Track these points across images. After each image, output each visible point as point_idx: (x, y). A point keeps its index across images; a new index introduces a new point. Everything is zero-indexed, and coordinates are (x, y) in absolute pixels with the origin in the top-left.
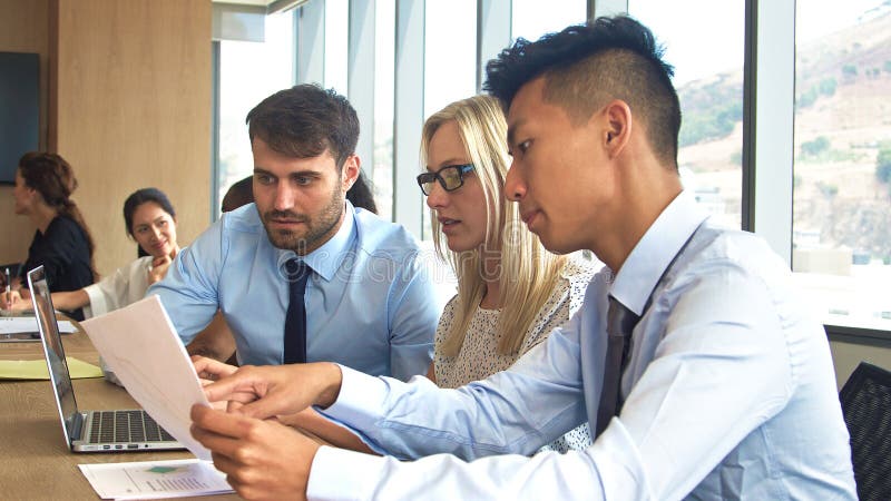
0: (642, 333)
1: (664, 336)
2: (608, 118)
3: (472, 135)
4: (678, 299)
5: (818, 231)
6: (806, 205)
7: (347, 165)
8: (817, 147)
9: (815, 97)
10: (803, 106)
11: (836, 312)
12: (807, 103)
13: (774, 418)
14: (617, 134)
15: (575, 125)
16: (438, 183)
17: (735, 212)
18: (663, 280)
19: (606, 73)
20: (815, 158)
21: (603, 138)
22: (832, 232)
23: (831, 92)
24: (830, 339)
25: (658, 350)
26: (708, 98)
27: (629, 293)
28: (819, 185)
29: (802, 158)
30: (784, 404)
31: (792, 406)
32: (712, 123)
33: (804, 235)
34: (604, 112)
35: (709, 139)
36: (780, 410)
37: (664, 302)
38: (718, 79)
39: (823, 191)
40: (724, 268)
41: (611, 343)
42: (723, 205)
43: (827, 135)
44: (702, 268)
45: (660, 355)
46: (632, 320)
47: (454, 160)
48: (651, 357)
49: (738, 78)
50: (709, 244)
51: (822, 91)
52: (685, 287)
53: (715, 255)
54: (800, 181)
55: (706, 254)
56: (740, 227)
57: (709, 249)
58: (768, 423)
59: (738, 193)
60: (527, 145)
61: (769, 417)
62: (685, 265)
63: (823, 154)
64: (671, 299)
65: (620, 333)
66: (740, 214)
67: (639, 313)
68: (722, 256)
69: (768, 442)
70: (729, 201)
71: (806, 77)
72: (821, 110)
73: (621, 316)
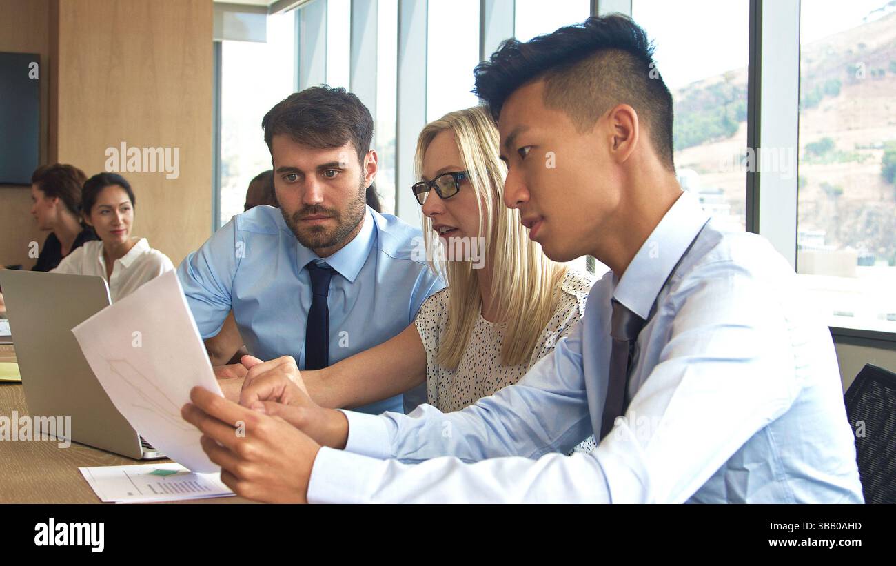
0: (648, 337)
1: (670, 339)
2: (614, 122)
3: (468, 144)
4: (684, 303)
5: (823, 233)
6: (810, 207)
7: (367, 160)
8: (822, 148)
9: (820, 98)
10: (807, 107)
11: (840, 314)
12: (811, 104)
13: (777, 420)
14: (624, 139)
15: (581, 130)
16: (433, 191)
17: (740, 213)
18: (668, 283)
19: (608, 77)
20: (819, 159)
21: (610, 143)
22: (837, 233)
23: (836, 93)
24: (835, 341)
25: (664, 353)
26: (713, 99)
27: (635, 297)
28: (824, 187)
29: (807, 159)
30: (788, 407)
31: (797, 406)
32: (717, 123)
33: (810, 236)
34: (610, 115)
35: (713, 139)
36: (784, 411)
37: (669, 305)
38: (723, 80)
39: (828, 192)
40: (730, 271)
41: (617, 347)
42: (729, 206)
43: (832, 135)
44: (708, 271)
45: (666, 358)
46: (638, 324)
47: (449, 167)
48: (657, 360)
49: (743, 79)
50: (715, 246)
51: (827, 92)
52: (691, 290)
53: (720, 258)
54: (805, 183)
55: (711, 257)
56: (744, 228)
57: (714, 251)
58: (772, 425)
59: (742, 195)
60: (527, 150)
61: (773, 419)
62: (690, 268)
63: (828, 155)
64: (676, 302)
65: (624, 336)
66: (744, 216)
67: (645, 317)
68: (727, 259)
69: (771, 443)
70: (733, 202)
71: (811, 77)
72: (826, 110)
73: (626, 319)
